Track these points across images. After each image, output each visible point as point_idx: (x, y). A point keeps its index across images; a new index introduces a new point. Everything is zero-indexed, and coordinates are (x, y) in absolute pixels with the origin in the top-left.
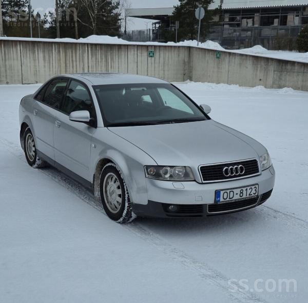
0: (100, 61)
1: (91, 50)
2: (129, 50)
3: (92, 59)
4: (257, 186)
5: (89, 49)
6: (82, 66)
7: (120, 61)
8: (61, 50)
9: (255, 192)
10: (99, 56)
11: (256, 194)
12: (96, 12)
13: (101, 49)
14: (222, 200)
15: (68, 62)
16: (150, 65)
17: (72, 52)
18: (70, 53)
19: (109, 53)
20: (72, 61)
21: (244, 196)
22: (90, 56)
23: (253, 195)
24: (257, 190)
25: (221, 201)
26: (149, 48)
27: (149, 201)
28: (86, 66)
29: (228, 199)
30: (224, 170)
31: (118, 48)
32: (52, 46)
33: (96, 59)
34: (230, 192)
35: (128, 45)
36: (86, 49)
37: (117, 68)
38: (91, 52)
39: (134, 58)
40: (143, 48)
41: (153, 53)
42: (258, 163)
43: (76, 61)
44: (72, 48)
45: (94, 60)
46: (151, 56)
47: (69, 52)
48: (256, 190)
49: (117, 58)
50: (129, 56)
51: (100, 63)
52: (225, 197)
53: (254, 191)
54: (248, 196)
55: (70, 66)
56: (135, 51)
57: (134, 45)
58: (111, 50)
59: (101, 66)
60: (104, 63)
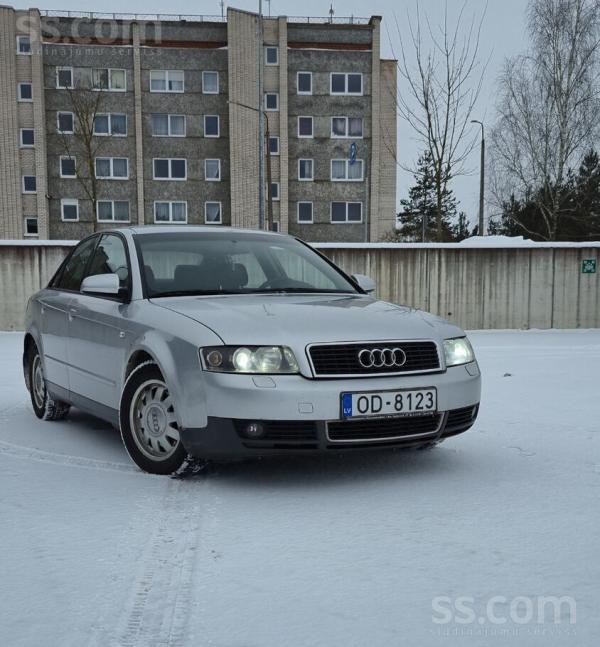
0: (465, 282)
1: (447, 262)
2: (534, 259)
3: (447, 280)
4: (433, 392)
5: (443, 259)
6: (424, 295)
7: (511, 282)
8: (383, 263)
9: (429, 404)
10: (463, 274)
11: (433, 408)
12: (557, 207)
13: (469, 259)
14: (355, 412)
15: (396, 287)
16: (584, 289)
17: (406, 266)
18: (402, 268)
19: (487, 267)
20: (405, 284)
21: (405, 409)
22: (443, 274)
23: (425, 409)
24: (434, 399)
25: (354, 414)
26: (583, 253)
27: (209, 418)
28: (434, 293)
29: (369, 413)
30: (360, 355)
31: (509, 257)
32: (365, 257)
33: (457, 279)
34: (373, 397)
35: (531, 250)
36: (437, 259)
37: (504, 296)
38: (447, 266)
39: (546, 276)
40: (568, 253)
41: (594, 265)
42: (438, 349)
43: (413, 286)
44: (406, 258)
45: (453, 282)
46: (589, 272)
47: (400, 267)
48: (430, 399)
49: (505, 278)
50: (533, 272)
51: (465, 288)
52: (363, 408)
53: (426, 402)
54: (414, 410)
55: (399, 294)
56: (548, 261)
57: (547, 249)
58: (491, 261)
59: (467, 294)
60: (474, 287)
